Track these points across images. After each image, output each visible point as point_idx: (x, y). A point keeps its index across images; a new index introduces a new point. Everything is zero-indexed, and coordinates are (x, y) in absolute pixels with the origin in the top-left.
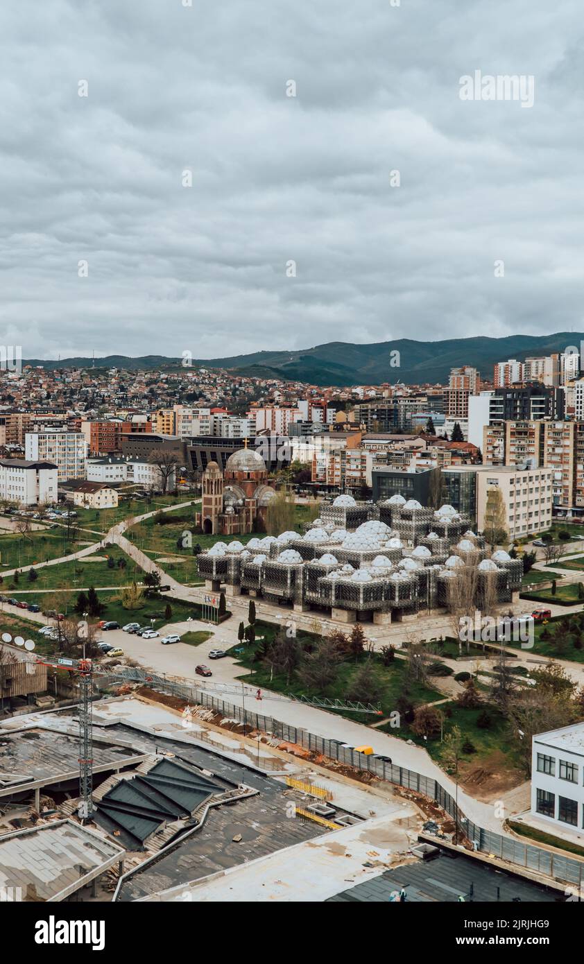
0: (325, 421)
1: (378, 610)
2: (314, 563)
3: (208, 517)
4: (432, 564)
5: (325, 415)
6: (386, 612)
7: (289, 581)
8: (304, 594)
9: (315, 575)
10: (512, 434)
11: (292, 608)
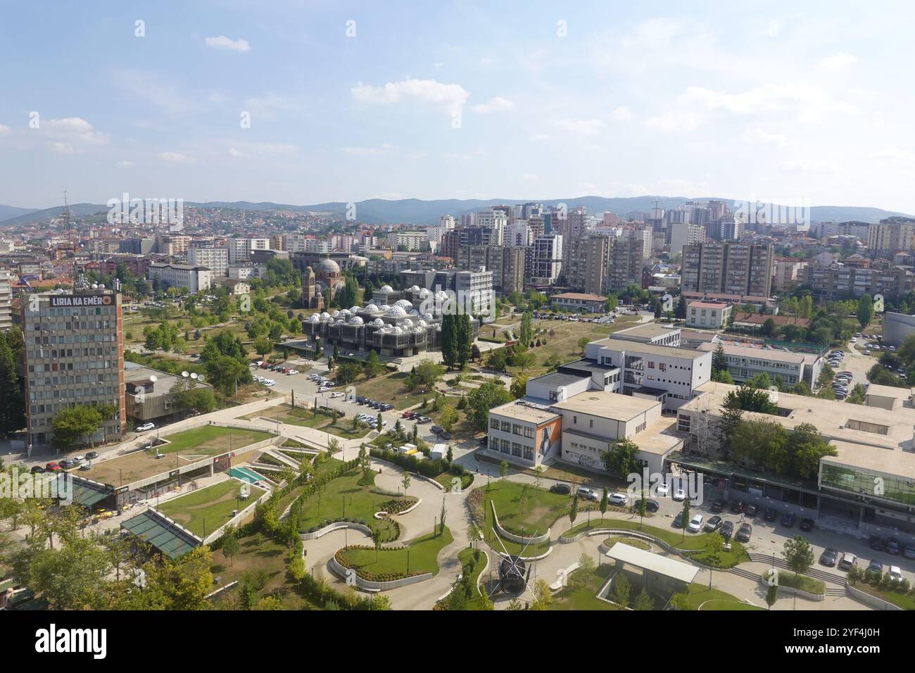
0: (372, 244)
1: (406, 349)
2: (370, 324)
3: (306, 299)
4: (433, 323)
5: (372, 240)
6: (410, 350)
7: (356, 334)
8: (365, 341)
9: (372, 329)
10: (473, 253)
11: (358, 349)
